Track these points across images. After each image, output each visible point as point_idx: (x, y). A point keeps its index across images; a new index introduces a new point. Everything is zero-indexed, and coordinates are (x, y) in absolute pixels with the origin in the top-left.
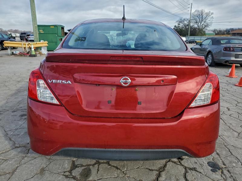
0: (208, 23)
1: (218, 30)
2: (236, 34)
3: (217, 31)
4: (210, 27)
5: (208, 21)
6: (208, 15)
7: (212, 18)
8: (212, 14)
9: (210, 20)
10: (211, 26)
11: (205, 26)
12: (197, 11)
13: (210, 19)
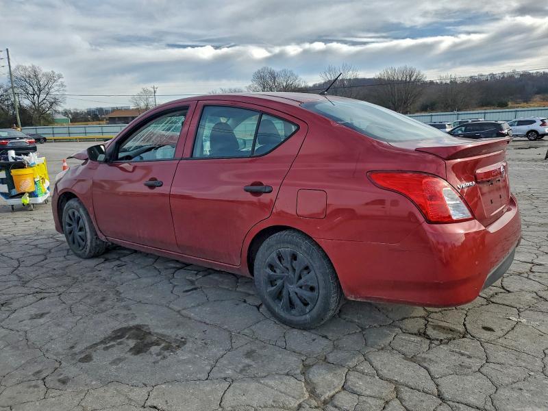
0: (57, 97)
1: (72, 111)
2: (117, 119)
3: (71, 114)
4: (62, 104)
5: (54, 92)
6: (51, 78)
7: (62, 85)
8: (60, 76)
9: (58, 91)
10: (65, 103)
11: (52, 104)
12: (20, 68)
13: (58, 88)
